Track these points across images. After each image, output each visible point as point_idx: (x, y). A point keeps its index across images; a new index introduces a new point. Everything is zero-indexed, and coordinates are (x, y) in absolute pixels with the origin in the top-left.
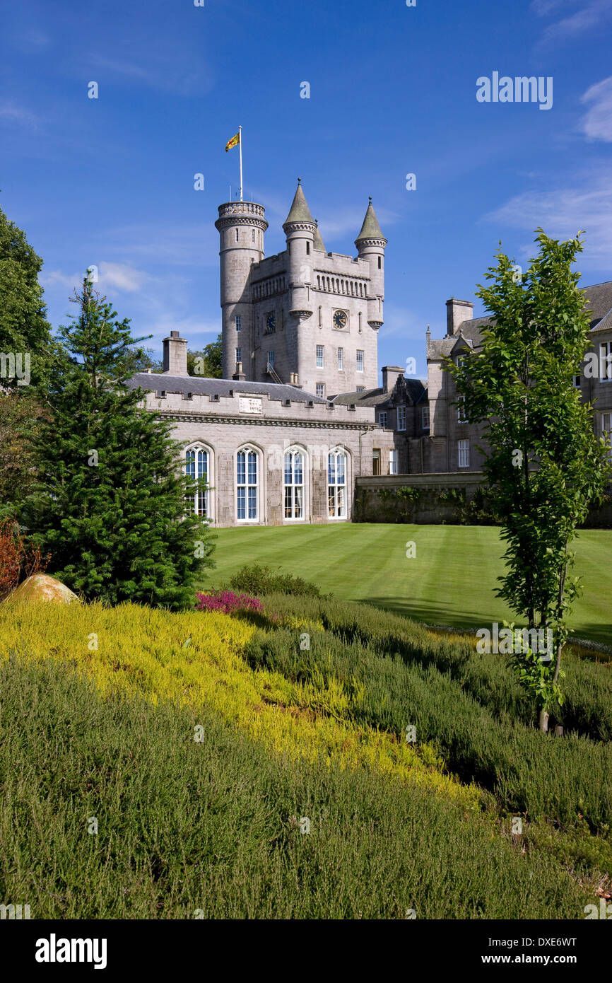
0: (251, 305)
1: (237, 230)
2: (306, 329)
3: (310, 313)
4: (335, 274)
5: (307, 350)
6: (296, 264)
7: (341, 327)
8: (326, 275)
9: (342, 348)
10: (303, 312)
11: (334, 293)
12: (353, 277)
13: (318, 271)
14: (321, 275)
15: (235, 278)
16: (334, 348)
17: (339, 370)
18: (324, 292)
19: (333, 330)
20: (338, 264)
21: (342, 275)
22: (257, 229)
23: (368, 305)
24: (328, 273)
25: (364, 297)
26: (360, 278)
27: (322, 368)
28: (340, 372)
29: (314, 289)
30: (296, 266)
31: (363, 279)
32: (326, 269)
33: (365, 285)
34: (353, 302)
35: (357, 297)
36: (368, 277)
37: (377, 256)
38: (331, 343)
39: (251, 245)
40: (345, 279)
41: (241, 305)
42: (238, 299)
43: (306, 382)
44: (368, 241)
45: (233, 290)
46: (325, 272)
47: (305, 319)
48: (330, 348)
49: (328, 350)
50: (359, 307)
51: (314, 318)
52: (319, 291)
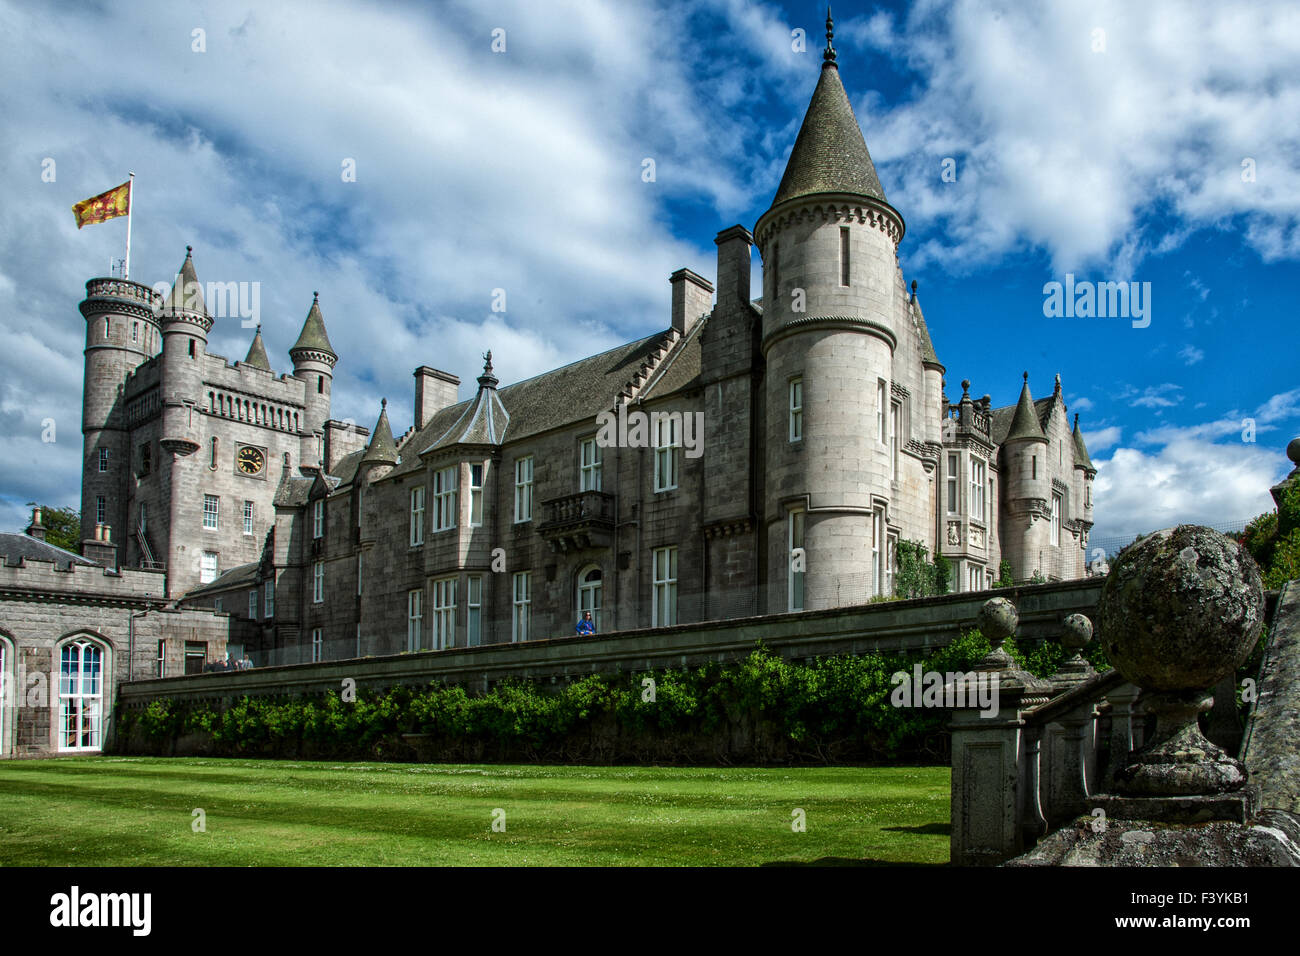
0: (125, 434)
1: (108, 320)
2: (187, 471)
3: (193, 447)
4: (243, 393)
5: (186, 499)
6: (171, 371)
7: (252, 472)
8: (226, 393)
9: (252, 502)
10: (179, 442)
11: (240, 421)
12: (275, 401)
13: (211, 385)
14: (217, 392)
15: (101, 391)
16: (236, 501)
17: (246, 533)
18: (223, 416)
19: (235, 475)
20: (248, 379)
21: (256, 396)
22: (142, 323)
23: (302, 444)
24: (230, 390)
25: (294, 430)
26: (287, 404)
27: (215, 529)
28: (247, 538)
29: (203, 412)
30: (171, 373)
31: (293, 405)
32: (227, 384)
33: (296, 415)
34: (275, 436)
35: (282, 430)
36: (302, 403)
37: (317, 375)
38: (232, 493)
39: (130, 344)
40: (261, 402)
41: (108, 433)
42: (104, 422)
43: (183, 548)
44: (310, 353)
45: (96, 410)
46: (224, 388)
47: (184, 453)
48: (231, 501)
49: (226, 502)
50: (284, 445)
51: (202, 454)
52: (213, 414)
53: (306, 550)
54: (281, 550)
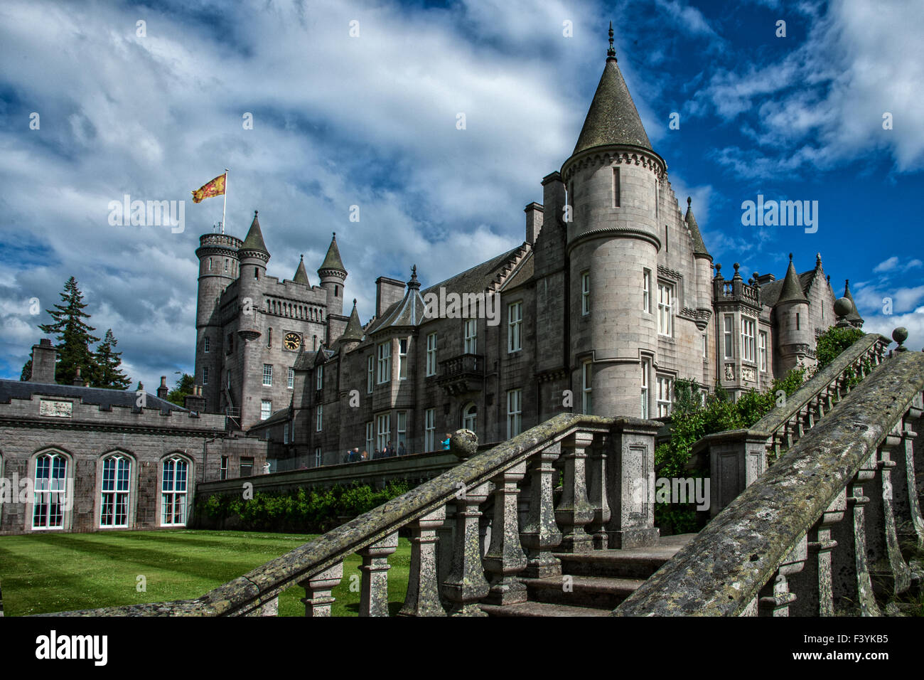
0: (220, 328)
1: (211, 259)
2: (253, 349)
3: (258, 335)
4: (288, 299)
5: (253, 367)
6: (243, 288)
7: (294, 348)
8: (277, 300)
10: (248, 332)
11: (286, 317)
12: (307, 303)
13: (268, 295)
14: (272, 299)
15: (206, 303)
16: (283, 367)
17: (289, 387)
18: (275, 315)
19: (283, 351)
20: (291, 290)
21: (296, 301)
22: (231, 259)
23: (324, 329)
24: (280, 297)
25: (320, 321)
26: (315, 304)
27: (270, 385)
28: (290, 391)
29: (263, 312)
30: (244, 290)
31: (319, 305)
32: (278, 294)
33: (321, 311)
34: (308, 325)
35: (312, 321)
36: (325, 303)
37: (334, 285)
38: (281, 363)
39: (225, 273)
40: (299, 304)
41: (210, 328)
42: (208, 322)
43: (250, 398)
44: (330, 271)
45: (203, 314)
46: (276, 297)
47: (252, 339)
48: (280, 368)
49: (277, 368)
50: (313, 330)
51: (262, 339)
52: (270, 314)
53: (312, 397)
54: (298, 398)
